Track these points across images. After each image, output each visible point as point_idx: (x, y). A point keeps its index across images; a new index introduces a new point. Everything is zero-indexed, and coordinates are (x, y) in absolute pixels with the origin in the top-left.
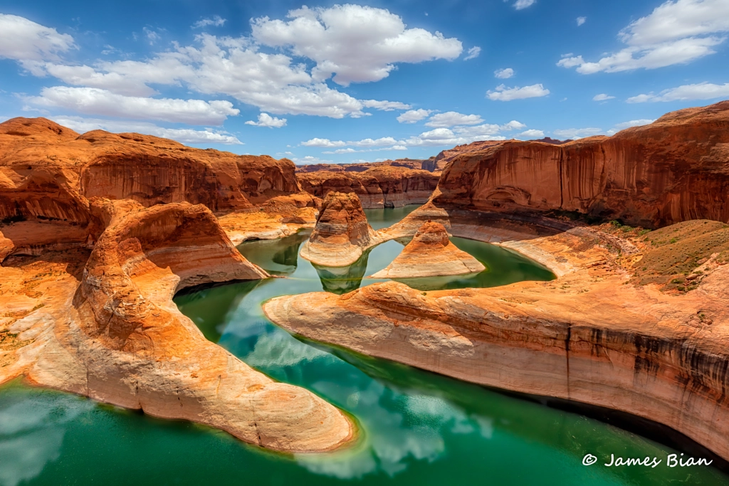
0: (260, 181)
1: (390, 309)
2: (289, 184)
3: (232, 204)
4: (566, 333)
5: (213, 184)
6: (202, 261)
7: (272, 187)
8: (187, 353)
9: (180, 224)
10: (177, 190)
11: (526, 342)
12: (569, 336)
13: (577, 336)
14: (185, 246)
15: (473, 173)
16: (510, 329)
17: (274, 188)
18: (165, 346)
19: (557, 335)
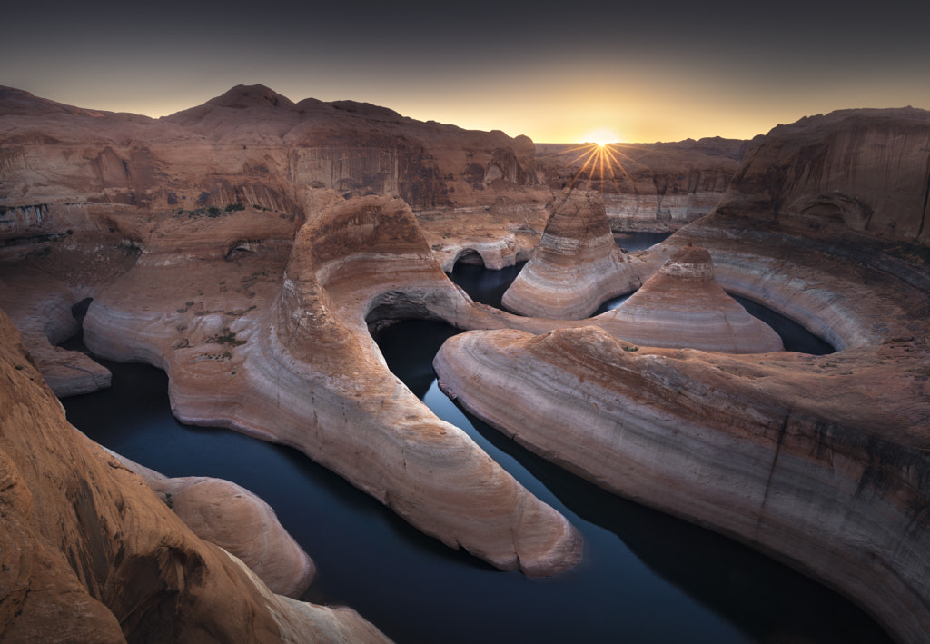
0: (488, 168)
1: (578, 361)
2: (525, 174)
3: (452, 200)
4: (781, 422)
5: (431, 170)
6: (401, 274)
7: (503, 178)
8: (356, 373)
9: (377, 224)
10: (389, 177)
11: (731, 425)
12: (785, 426)
13: (796, 428)
14: (382, 253)
15: (785, 168)
16: (712, 405)
17: (506, 179)
18: (337, 363)
19: (769, 422)
